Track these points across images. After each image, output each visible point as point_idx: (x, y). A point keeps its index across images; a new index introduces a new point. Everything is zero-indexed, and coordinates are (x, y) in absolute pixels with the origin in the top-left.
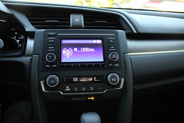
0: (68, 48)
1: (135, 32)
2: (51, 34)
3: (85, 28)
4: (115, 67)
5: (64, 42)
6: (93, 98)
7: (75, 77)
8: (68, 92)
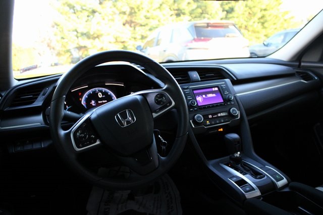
0: (199, 96)
1: (235, 79)
2: (185, 87)
3: (201, 81)
4: (232, 104)
5: (195, 92)
6: (222, 130)
7: (210, 114)
8: (208, 125)
